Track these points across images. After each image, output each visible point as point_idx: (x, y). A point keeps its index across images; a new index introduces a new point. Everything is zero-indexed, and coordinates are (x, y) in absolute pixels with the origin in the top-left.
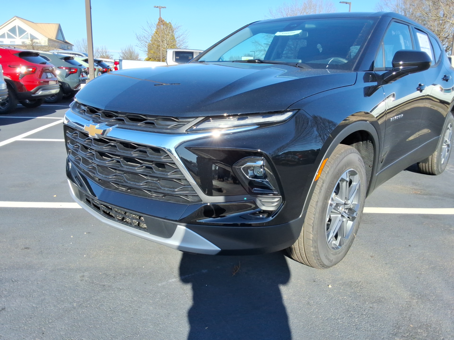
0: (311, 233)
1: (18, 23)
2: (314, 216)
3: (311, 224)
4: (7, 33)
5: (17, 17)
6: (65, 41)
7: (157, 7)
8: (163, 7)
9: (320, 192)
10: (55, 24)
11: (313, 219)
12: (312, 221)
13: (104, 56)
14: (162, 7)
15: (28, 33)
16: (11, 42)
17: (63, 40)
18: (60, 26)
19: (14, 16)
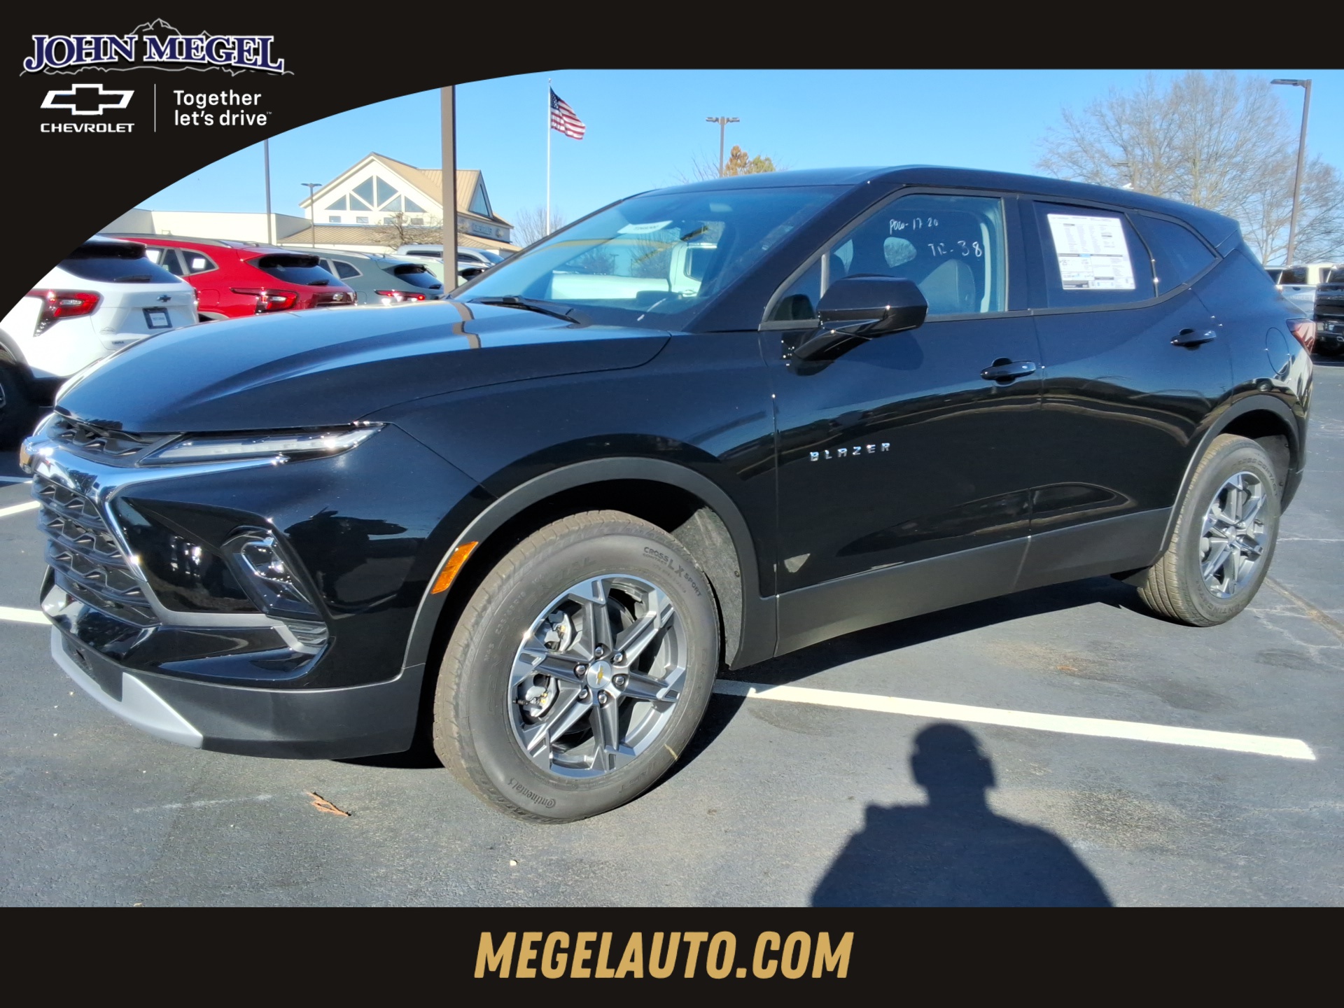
0: (453, 722)
1: (376, 170)
2: (457, 680)
3: (452, 700)
4: (352, 197)
5: (377, 155)
6: (491, 216)
7: (714, 119)
8: (731, 119)
9: (477, 623)
10: (469, 172)
11: (455, 687)
12: (453, 693)
13: (593, 258)
14: (728, 120)
15: (400, 196)
16: (358, 218)
17: (487, 214)
18: (480, 175)
19: (368, 154)
